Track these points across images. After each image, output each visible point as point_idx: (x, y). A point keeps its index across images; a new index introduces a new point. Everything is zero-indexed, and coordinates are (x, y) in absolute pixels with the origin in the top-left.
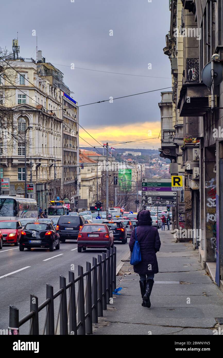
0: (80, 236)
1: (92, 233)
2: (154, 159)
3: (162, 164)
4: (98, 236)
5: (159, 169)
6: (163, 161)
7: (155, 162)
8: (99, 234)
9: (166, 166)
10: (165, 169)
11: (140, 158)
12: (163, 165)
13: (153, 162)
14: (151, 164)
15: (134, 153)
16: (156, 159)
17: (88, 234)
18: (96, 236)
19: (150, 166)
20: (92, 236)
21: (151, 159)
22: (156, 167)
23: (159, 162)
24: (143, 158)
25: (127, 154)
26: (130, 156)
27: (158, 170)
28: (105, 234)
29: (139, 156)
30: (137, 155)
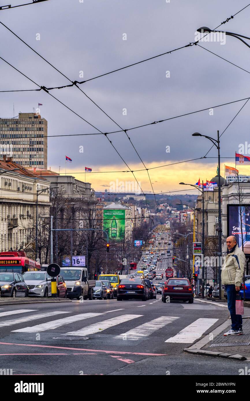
0: (167, 289)
1: (177, 286)
2: (162, 205)
3: (171, 211)
4: (182, 288)
5: (168, 217)
6: (173, 207)
7: (163, 208)
8: (183, 287)
9: (177, 213)
10: (175, 216)
11: (143, 203)
12: (173, 212)
13: (160, 208)
14: (158, 211)
15: (137, 197)
16: (165, 205)
17: (174, 287)
18: (180, 289)
19: (156, 213)
20: (177, 288)
21: (159, 204)
22: (164, 214)
23: (168, 208)
24: (148, 203)
25: (129, 199)
26: (131, 200)
27: (166, 218)
28: (188, 287)
29: (143, 201)
30: (141, 199)
